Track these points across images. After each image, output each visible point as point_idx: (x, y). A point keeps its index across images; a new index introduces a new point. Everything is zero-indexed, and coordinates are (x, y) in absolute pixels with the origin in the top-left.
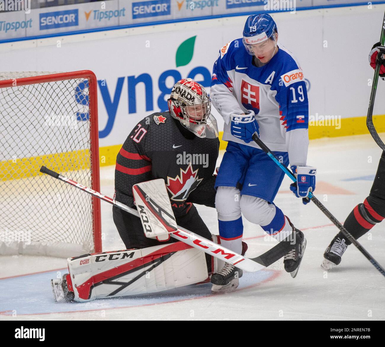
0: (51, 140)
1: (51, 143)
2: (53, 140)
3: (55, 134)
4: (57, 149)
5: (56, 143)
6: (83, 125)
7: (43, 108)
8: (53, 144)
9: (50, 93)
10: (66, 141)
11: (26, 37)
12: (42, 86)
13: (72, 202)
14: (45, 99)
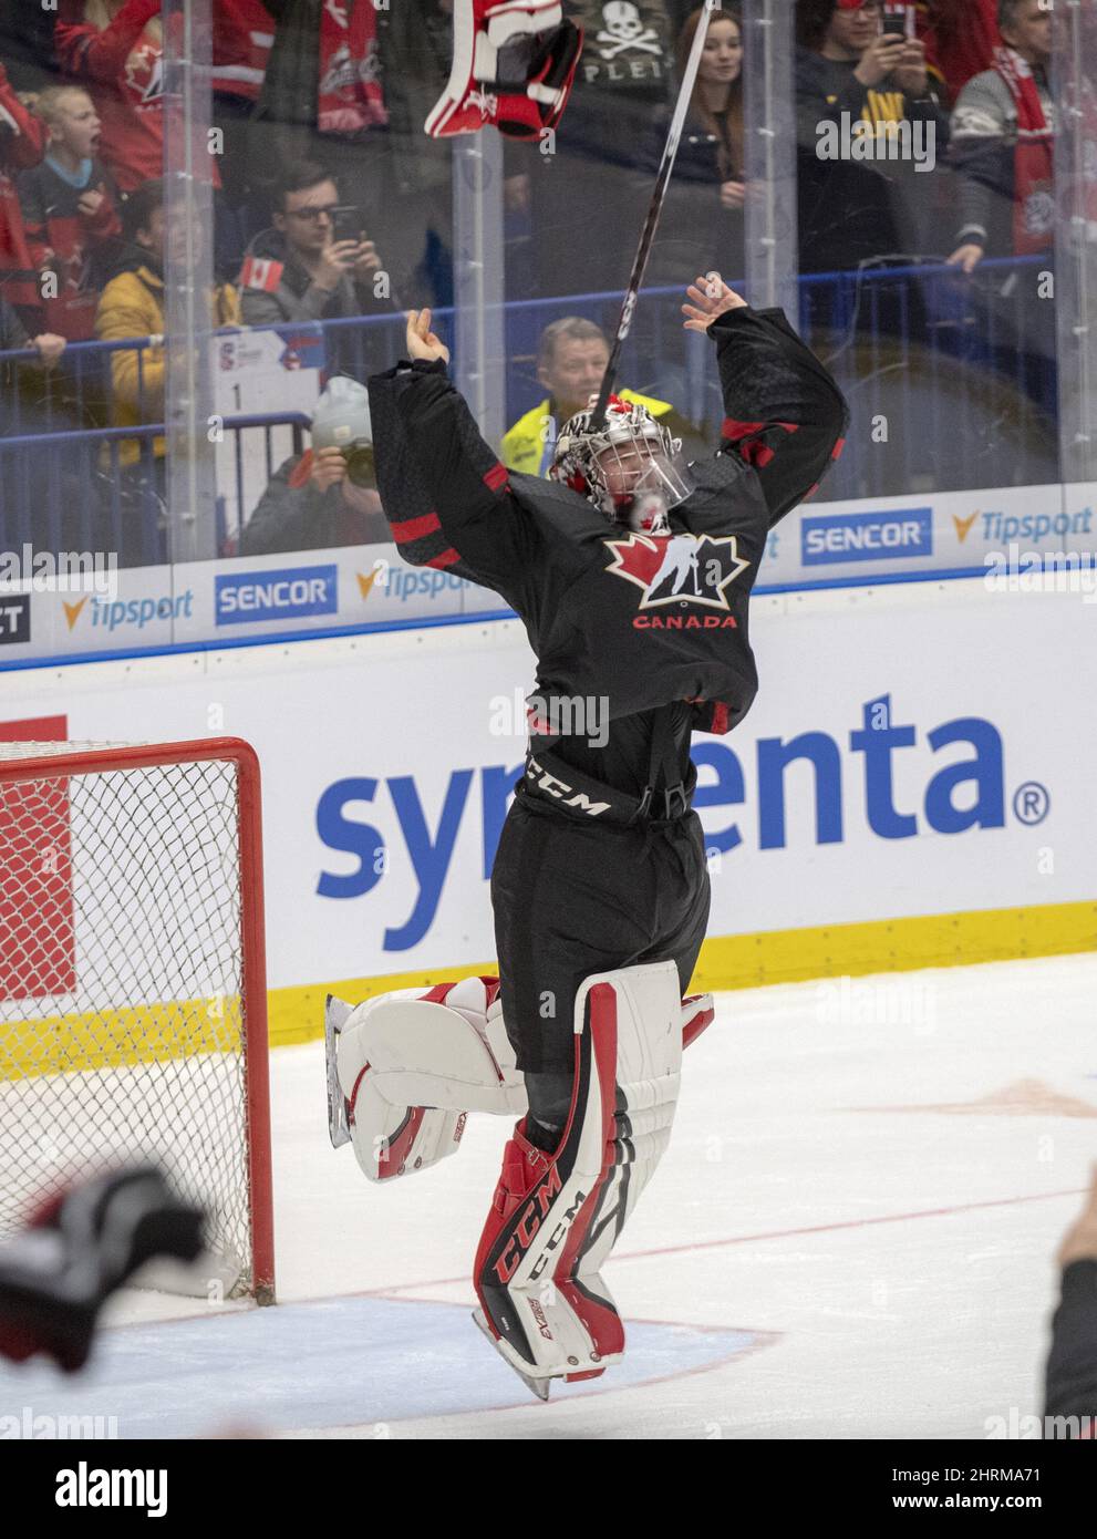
0: (124, 950)
1: (122, 957)
2: (129, 950)
3: (135, 932)
4: (139, 976)
5: (137, 958)
6: (219, 909)
7: (107, 851)
8: (128, 960)
9: (130, 807)
10: (167, 954)
11: (172, 645)
12: (108, 785)
13: (185, 1129)
14: (114, 825)
